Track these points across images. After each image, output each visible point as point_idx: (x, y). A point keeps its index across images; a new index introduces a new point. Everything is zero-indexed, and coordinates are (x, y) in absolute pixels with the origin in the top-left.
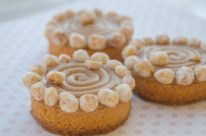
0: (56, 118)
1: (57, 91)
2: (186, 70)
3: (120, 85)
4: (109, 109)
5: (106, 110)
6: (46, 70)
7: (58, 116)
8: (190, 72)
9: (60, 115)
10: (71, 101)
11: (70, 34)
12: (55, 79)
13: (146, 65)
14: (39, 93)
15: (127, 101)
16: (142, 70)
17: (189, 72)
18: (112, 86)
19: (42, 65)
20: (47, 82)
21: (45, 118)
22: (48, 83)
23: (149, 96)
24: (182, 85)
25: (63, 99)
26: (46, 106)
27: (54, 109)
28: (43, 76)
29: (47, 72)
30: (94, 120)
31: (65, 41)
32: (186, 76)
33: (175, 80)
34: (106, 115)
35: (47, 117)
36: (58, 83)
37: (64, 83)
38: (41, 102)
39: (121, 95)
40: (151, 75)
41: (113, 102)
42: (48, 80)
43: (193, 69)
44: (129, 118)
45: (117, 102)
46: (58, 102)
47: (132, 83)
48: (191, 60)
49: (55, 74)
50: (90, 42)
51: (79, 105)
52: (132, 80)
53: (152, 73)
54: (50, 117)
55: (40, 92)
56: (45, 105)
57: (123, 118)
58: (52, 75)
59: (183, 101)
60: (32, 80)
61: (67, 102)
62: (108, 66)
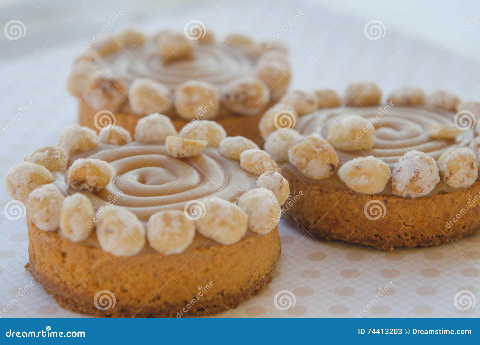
0: (90, 273)
1: (94, 205)
2: (418, 157)
3: (251, 192)
4: (222, 250)
5: (214, 251)
6: (66, 159)
7: (94, 266)
8: (429, 162)
9: (97, 263)
10: (125, 227)
11: (130, 82)
12: (87, 177)
13: (318, 147)
14: (48, 211)
15: (268, 231)
16: (308, 160)
17: (426, 163)
18: (232, 194)
19: (56, 147)
20: (67, 187)
21: (61, 275)
22: (70, 188)
23: (325, 227)
24: (408, 198)
25: (106, 222)
26: (64, 243)
27: (84, 250)
28: (59, 174)
29: (69, 164)
30: (184, 277)
31: (117, 99)
32: (417, 173)
33: (390, 184)
34: (215, 266)
35: (68, 270)
36: (95, 188)
37: (111, 187)
38: (53, 235)
39: (254, 214)
40: (332, 173)
41: (232, 229)
42: (71, 182)
43: (436, 158)
44: (273, 280)
45: (243, 231)
46: (93, 232)
47: (281, 187)
48: (432, 139)
49: (87, 166)
50: (180, 99)
51: (146, 237)
52: (282, 179)
53: (334, 168)
54: (74, 270)
55: (50, 207)
56: (62, 242)
57: (259, 277)
58: (81, 168)
59: (412, 238)
60: (31, 182)
61: (115, 229)
62: (222, 150)
